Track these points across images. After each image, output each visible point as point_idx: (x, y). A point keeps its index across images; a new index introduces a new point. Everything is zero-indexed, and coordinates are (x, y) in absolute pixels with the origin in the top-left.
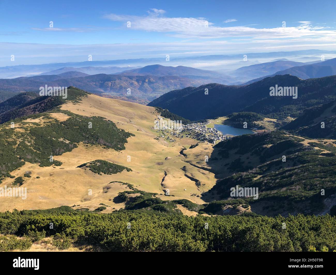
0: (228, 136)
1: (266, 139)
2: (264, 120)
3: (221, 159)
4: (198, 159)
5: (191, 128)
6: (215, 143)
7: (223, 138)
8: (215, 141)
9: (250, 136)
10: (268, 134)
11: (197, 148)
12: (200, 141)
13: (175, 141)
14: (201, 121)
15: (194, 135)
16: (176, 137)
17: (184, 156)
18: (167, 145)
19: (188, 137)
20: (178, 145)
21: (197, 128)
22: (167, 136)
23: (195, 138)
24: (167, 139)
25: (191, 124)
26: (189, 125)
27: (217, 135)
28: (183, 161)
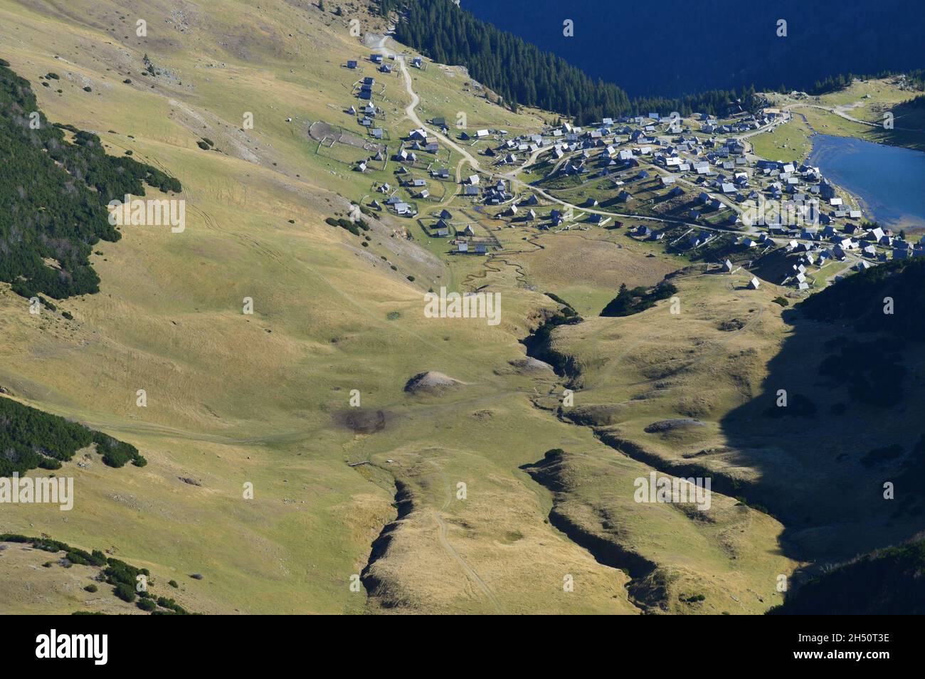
0: (913, 231)
3: (838, 409)
4: (668, 398)
5: (627, 154)
6: (804, 286)
7: (871, 249)
8: (807, 264)
11: (660, 311)
12: (694, 259)
13: (495, 253)
14: (714, 98)
15: (647, 213)
16: (503, 214)
17: (558, 371)
18: (432, 281)
19: (602, 223)
20: (519, 286)
21: (675, 159)
22: (436, 206)
23: (655, 233)
24: (433, 232)
25: (632, 120)
26: (617, 126)
27: (829, 223)
28: (545, 409)
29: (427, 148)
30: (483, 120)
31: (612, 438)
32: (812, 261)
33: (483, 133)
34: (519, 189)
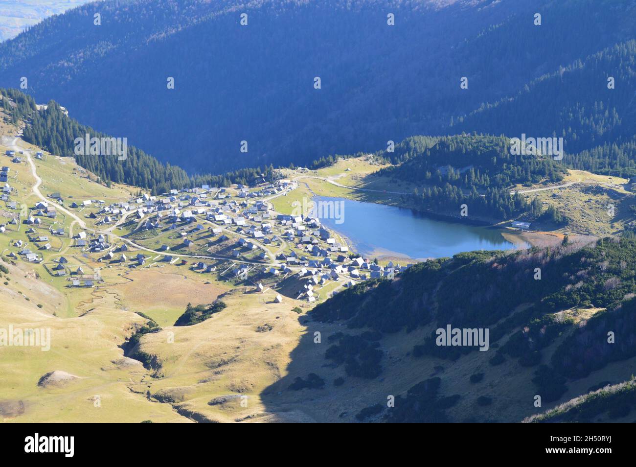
0: (384, 258)
1: (572, 277)
2: (566, 178)
3: (339, 382)
4: (223, 380)
5: (188, 214)
6: (312, 299)
7: (356, 272)
8: (313, 284)
9: (492, 263)
10: (582, 253)
11: (215, 321)
12: (237, 284)
13: (99, 285)
14: (246, 174)
15: (203, 254)
16: (104, 258)
17: (146, 366)
18: (55, 307)
19: (173, 262)
20: (117, 308)
21: (221, 216)
22: (55, 255)
23: (209, 267)
24: (54, 273)
25: (191, 190)
26: (180, 195)
27: (326, 256)
28: (138, 393)
29: (48, 214)
30: (87, 193)
31: (185, 411)
32: (317, 282)
33: (87, 202)
34: (114, 240)
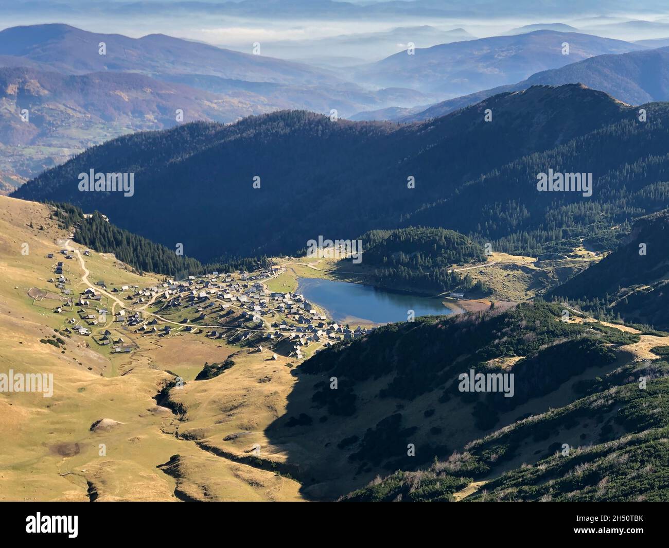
0: (353, 324)
1: (499, 334)
2: (490, 259)
3: (324, 420)
4: (234, 421)
5: (203, 294)
6: (300, 357)
7: (332, 335)
8: (301, 344)
9: (437, 324)
10: (505, 315)
11: (227, 375)
12: (242, 346)
13: (135, 351)
14: (246, 262)
15: (216, 325)
16: (139, 330)
17: (174, 412)
18: (102, 369)
19: (192, 331)
20: (150, 368)
21: (228, 295)
22: (101, 329)
23: (221, 334)
24: (101, 342)
25: (204, 276)
26: (196, 280)
27: (310, 323)
28: (169, 433)
29: (95, 298)
30: (125, 281)
31: (206, 446)
32: (303, 343)
33: (125, 288)
34: (147, 316)
